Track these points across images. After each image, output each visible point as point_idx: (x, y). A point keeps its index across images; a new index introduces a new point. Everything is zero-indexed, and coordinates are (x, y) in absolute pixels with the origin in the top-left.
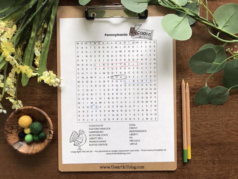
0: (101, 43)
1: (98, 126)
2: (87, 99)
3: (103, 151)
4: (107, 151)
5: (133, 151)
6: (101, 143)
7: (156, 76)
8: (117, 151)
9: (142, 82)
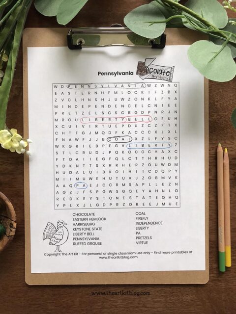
0: (93, 86)
1: (87, 214)
2: (71, 172)
3: (94, 254)
4: (101, 254)
5: (141, 253)
6: (92, 241)
7: (178, 138)
8: (116, 254)
9: (156, 147)
